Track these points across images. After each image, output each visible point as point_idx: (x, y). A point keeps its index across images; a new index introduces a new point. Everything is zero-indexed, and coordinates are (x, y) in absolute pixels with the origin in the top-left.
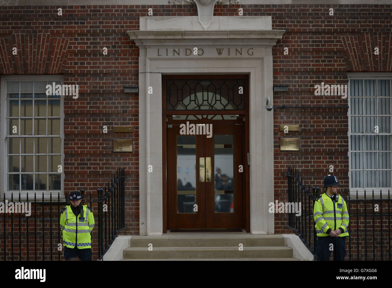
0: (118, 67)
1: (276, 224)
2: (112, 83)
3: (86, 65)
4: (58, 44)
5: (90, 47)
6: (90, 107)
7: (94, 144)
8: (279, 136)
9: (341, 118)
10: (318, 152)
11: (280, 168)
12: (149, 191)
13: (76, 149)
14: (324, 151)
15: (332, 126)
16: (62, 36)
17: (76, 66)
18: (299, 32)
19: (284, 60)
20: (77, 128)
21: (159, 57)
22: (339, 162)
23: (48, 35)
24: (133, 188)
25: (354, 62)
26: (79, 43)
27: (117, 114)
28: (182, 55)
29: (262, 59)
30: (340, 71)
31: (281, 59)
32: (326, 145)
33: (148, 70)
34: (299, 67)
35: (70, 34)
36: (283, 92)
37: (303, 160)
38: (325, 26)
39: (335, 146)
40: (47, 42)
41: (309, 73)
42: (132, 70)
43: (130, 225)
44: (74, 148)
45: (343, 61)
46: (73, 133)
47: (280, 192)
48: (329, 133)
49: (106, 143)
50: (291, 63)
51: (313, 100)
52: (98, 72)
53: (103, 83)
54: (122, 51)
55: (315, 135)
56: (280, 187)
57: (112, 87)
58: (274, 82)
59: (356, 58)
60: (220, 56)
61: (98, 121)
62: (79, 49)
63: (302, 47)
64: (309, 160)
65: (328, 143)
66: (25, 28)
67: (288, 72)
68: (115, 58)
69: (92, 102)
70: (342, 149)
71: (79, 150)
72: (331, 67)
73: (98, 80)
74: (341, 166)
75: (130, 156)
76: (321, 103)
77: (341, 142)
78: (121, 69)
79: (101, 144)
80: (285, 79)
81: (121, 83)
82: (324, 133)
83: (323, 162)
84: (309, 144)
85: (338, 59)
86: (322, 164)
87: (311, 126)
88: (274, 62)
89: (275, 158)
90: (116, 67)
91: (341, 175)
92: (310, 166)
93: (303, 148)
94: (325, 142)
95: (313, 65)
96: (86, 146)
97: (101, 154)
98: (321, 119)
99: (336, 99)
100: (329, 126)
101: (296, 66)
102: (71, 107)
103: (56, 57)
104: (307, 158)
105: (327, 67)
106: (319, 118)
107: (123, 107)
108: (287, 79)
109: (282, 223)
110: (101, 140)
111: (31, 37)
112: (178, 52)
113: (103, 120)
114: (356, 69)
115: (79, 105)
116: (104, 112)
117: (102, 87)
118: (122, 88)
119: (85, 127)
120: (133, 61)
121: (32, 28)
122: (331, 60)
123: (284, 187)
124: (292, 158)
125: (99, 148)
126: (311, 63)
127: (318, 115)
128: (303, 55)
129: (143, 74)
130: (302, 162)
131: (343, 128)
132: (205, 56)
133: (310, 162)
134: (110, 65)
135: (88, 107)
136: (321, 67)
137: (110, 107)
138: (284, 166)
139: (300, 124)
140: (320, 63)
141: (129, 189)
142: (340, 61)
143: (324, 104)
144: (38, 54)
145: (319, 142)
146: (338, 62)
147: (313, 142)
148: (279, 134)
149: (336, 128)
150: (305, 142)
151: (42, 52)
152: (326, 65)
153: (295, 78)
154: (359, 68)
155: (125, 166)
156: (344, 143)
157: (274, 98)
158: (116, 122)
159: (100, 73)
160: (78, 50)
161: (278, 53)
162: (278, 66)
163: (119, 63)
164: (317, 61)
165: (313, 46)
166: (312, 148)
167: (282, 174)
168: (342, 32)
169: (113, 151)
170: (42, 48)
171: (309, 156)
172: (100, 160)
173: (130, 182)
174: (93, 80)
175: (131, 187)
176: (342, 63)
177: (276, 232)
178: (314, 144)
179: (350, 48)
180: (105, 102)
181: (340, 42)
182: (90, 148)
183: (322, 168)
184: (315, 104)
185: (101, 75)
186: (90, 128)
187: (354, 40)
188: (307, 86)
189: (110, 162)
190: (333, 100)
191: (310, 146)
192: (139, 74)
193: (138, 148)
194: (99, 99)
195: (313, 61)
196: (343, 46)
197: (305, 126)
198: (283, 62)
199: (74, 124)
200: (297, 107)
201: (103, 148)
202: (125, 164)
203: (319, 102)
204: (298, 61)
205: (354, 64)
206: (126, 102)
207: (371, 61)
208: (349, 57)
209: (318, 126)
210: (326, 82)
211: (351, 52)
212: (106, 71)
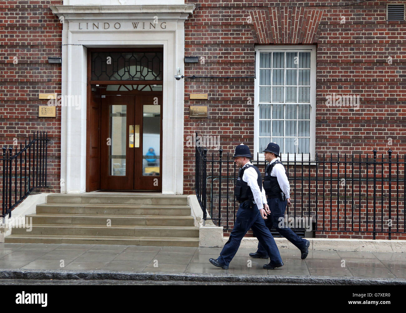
0: (44, 40)
1: (185, 185)
2: (38, 54)
3: (15, 38)
5: (19, 21)
6: (19, 76)
7: (22, 109)
8: (189, 104)
9: (247, 88)
10: (225, 119)
11: (189, 134)
12: (69, 153)
13: (5, 114)
14: (231, 118)
15: (239, 95)
17: (7, 38)
18: (210, 7)
19: (195, 34)
20: (7, 95)
21: (80, 30)
22: (245, 129)
24: (55, 151)
25: (261, 35)
26: (9, 18)
27: (43, 83)
28: (101, 29)
29: (174, 32)
30: (248, 43)
31: (193, 32)
32: (232, 113)
33: (70, 42)
34: (209, 40)
35: (1, 9)
36: (194, 63)
37: (211, 126)
39: (241, 114)
41: (218, 45)
42: (56, 42)
43: (53, 184)
45: (251, 34)
47: (189, 156)
48: (237, 101)
49: (32, 109)
50: (202, 36)
51: (222, 71)
52: (26, 44)
53: (30, 54)
54: (48, 25)
55: (223, 104)
56: (189, 151)
57: (39, 58)
58: (185, 53)
59: (263, 31)
60: (135, 30)
61: (25, 89)
63: (213, 21)
64: (217, 127)
65: (235, 111)
67: (199, 44)
68: (41, 31)
69: (20, 71)
70: (248, 116)
71: (8, 115)
72: (239, 40)
73: (26, 51)
74: (247, 133)
75: (54, 121)
76: (229, 74)
77: (247, 110)
78: (47, 42)
79: (27, 110)
80: (196, 51)
81: (47, 54)
82: (232, 101)
83: (229, 129)
84: (217, 112)
85: (246, 32)
86: (228, 131)
87: (220, 95)
88: (186, 35)
89: (185, 125)
90: (42, 40)
91: (246, 141)
92: (217, 132)
93: (211, 116)
94: (232, 110)
95: (222, 38)
96: (14, 111)
97: (28, 119)
98: (229, 89)
99: (243, 70)
100: (236, 95)
101: (206, 38)
104: (215, 125)
105: (235, 40)
106: (227, 87)
107: (48, 76)
108: (198, 51)
109: (191, 185)
110: (28, 106)
112: (97, 26)
113: (29, 88)
114: (262, 41)
115: (9, 74)
116: (31, 81)
117: (29, 58)
118: (47, 59)
119: (14, 94)
120: (57, 34)
122: (240, 33)
123: (193, 151)
124: (201, 124)
125: (26, 113)
126: (221, 36)
127: (226, 85)
128: (213, 28)
129: (65, 46)
130: (210, 129)
131: (249, 97)
132: (122, 29)
133: (218, 129)
134: (37, 38)
135: (17, 76)
136: (229, 40)
137: (36, 77)
138: (193, 132)
139: (208, 93)
140: (229, 36)
141: (52, 151)
142: (248, 34)
143: (232, 74)
145: (226, 110)
146: (245, 35)
147: (221, 110)
148: (189, 102)
149: (243, 97)
150: (213, 110)
152: (234, 38)
153: (205, 50)
154: (265, 40)
155: (49, 130)
156: (250, 111)
157: (185, 69)
158: (41, 89)
159: (27, 45)
160: (8, 24)
161: (190, 27)
162: (190, 39)
163: (45, 36)
164: (225, 34)
165: (222, 20)
166: (220, 115)
168: (250, 7)
169: (38, 116)
171: (217, 123)
172: (27, 124)
173: (54, 145)
174: (21, 51)
175: (55, 150)
176: (249, 36)
178: (222, 112)
179: (258, 22)
180: (31, 71)
181: (249, 16)
182: (18, 113)
183: (228, 134)
184: (224, 74)
185: (29, 46)
186: (18, 95)
187: (261, 14)
188: (216, 57)
189: (36, 126)
190: (240, 71)
191: (218, 114)
192: (63, 46)
193: (60, 113)
194: (27, 69)
195: (222, 34)
197: (213, 95)
198: (194, 35)
199: (4, 91)
200: (206, 77)
201: (29, 113)
202: (49, 128)
203: (227, 72)
204: (209, 34)
205: (261, 37)
206: (51, 72)
207: (277, 34)
208: (256, 31)
209: (225, 95)
210: (234, 53)
211: (259, 26)
212: (33, 43)
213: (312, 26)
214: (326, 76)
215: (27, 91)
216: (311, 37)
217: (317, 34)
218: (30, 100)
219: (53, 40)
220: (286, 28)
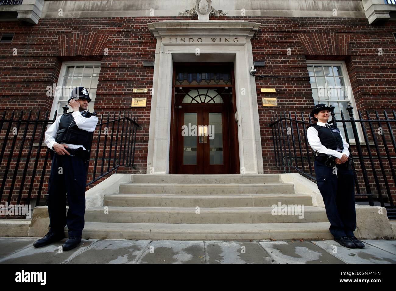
0: (141, 51)
2: (135, 61)
3: (118, 50)
4: (102, 38)
5: (123, 40)
6: (118, 76)
7: (117, 101)
8: (260, 96)
9: (306, 85)
10: (292, 108)
11: (263, 120)
12: (156, 136)
13: (103, 105)
14: (297, 108)
15: (300, 90)
16: (105, 34)
17: (112, 51)
18: (268, 31)
19: (259, 47)
20: (106, 90)
21: (170, 43)
23: (96, 34)
24: (144, 135)
25: (309, 49)
26: (115, 38)
27: (137, 81)
28: (187, 42)
30: (300, 54)
31: (257, 47)
32: (297, 103)
34: (271, 52)
35: (111, 32)
36: (261, 67)
38: (285, 28)
39: (304, 104)
40: (94, 37)
41: (278, 55)
42: (151, 53)
43: (139, 165)
44: (102, 104)
45: (301, 49)
46: (103, 94)
47: (265, 139)
48: (299, 95)
49: (126, 101)
50: (265, 49)
51: (283, 72)
53: (129, 61)
54: (145, 42)
55: (288, 96)
56: (265, 135)
57: (136, 63)
59: (310, 47)
60: (214, 43)
61: (122, 86)
62: (115, 40)
63: (271, 40)
65: (299, 102)
66: (81, 29)
67: (263, 54)
68: (140, 46)
69: (120, 73)
70: (310, 106)
71: (106, 106)
73: (126, 59)
75: (144, 110)
76: (290, 75)
77: (309, 101)
78: (143, 52)
79: (122, 101)
80: (261, 59)
82: (295, 95)
84: (284, 102)
85: (298, 47)
87: (284, 90)
88: (253, 48)
89: (259, 112)
90: (139, 51)
93: (280, 105)
94: (296, 101)
95: (281, 51)
96: (111, 103)
97: (122, 109)
98: (291, 85)
99: (300, 72)
100: (298, 90)
101: (269, 51)
102: (104, 77)
103: (98, 46)
104: (284, 113)
106: (289, 84)
107: (142, 76)
109: (269, 165)
110: (123, 99)
111: (84, 34)
112: (184, 40)
113: (126, 85)
114: (311, 53)
115: (110, 75)
116: (128, 79)
117: (128, 64)
118: (142, 64)
119: (112, 90)
120: (152, 47)
121: (86, 29)
122: (293, 48)
123: (269, 135)
124: (273, 112)
125: (121, 104)
126: (279, 50)
127: (288, 82)
128: (272, 44)
129: (158, 54)
131: (308, 91)
132: (204, 42)
134: (136, 50)
135: (117, 77)
136: (286, 52)
137: (132, 76)
138: (266, 119)
139: (275, 88)
140: (286, 50)
141: (140, 135)
142: (299, 49)
143: (292, 75)
144: (87, 44)
145: (292, 101)
147: (287, 101)
149: (303, 92)
150: (281, 101)
151: (90, 43)
153: (268, 58)
154: (312, 53)
155: (139, 118)
156: (311, 102)
158: (136, 86)
159: (128, 55)
160: (114, 42)
161: (255, 43)
162: (256, 51)
164: (282, 48)
165: (278, 39)
166: (287, 105)
167: (266, 125)
168: (297, 32)
169: (131, 106)
170: (90, 40)
171: (286, 111)
173: (142, 130)
174: (122, 59)
176: (300, 50)
177: (265, 172)
178: (289, 102)
179: (305, 41)
180: (129, 73)
181: (297, 37)
182: (114, 104)
184: (285, 75)
186: (116, 90)
187: (306, 36)
188: (278, 63)
190: (298, 73)
191: (285, 104)
192: (156, 54)
193: (150, 104)
195: (280, 48)
196: (299, 40)
197: (280, 90)
199: (104, 88)
200: (271, 77)
201: (123, 104)
202: (140, 116)
203: (288, 74)
204: (270, 48)
205: (309, 51)
206: (145, 73)
207: (320, 49)
208: (305, 47)
209: (289, 90)
210: (291, 61)
211: (306, 43)
212: (132, 53)
213: (345, 45)
214: (364, 77)
215: (123, 87)
216: (345, 51)
217: (349, 49)
218: (125, 94)
219: (148, 51)
220: (326, 45)
